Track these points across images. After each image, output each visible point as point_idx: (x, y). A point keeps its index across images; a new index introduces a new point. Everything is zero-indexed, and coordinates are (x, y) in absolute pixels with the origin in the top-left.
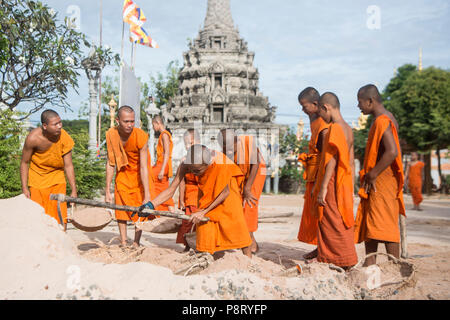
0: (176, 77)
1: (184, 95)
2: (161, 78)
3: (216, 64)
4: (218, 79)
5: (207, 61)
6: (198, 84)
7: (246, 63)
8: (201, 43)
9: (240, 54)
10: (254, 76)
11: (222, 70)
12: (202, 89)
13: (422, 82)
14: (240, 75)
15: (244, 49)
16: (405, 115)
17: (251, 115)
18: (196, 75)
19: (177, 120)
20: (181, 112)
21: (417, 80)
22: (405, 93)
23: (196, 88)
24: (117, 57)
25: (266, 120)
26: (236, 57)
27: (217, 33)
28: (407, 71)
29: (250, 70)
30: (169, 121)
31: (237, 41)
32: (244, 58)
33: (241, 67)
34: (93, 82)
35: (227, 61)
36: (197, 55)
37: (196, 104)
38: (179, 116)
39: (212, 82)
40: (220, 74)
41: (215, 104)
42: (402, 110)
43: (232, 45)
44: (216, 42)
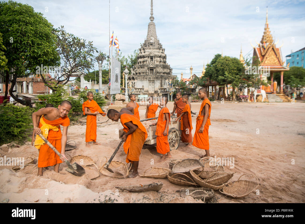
0: (137, 57)
1: (139, 64)
2: (132, 56)
3: (151, 53)
4: (152, 58)
5: (148, 52)
6: (144, 60)
7: (162, 53)
8: (145, 45)
9: (160, 49)
10: (165, 57)
11: (153, 55)
12: (146, 62)
13: (222, 61)
15: (161, 47)
16: (216, 73)
17: (163, 72)
18: (144, 57)
19: (136, 74)
20: (138, 71)
21: (221, 61)
22: (216, 65)
23: (144, 62)
25: (169, 74)
26: (158, 50)
27: (151, 41)
28: (218, 56)
29: (163, 55)
30: (134, 74)
31: (159, 44)
32: (161, 51)
33: (160, 54)
34: (100, 65)
35: (156, 52)
36: (144, 49)
37: (144, 68)
38: (137, 72)
39: (149, 60)
40: (153, 56)
41: (150, 68)
42: (215, 71)
43: (157, 46)
44: (151, 45)
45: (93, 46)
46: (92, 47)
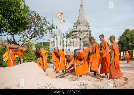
0: (71, 32)
1: (73, 36)
2: (67, 32)
3: (81, 29)
4: (81, 32)
5: (79, 28)
6: (76, 33)
7: (88, 28)
8: (77, 23)
10: (90, 32)
11: (82, 30)
14: (87, 31)
15: (88, 25)
18: (76, 31)
21: (130, 33)
22: (127, 36)
23: (76, 35)
24: (56, 27)
26: (86, 27)
27: (81, 21)
28: (127, 30)
29: (89, 30)
31: (86, 23)
32: (88, 27)
33: (87, 29)
34: (50, 33)
35: (84, 28)
36: (76, 26)
37: (76, 38)
39: (80, 33)
41: (81, 38)
42: (126, 40)
43: (85, 24)
44: (81, 23)
45: (46, 20)
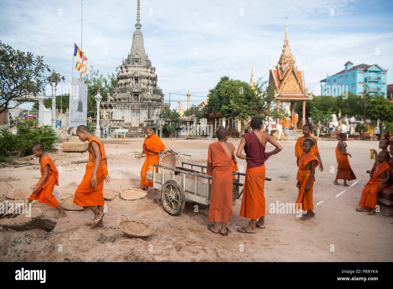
0: (116, 77)
1: (120, 87)
3: (135, 73)
4: (137, 79)
5: (131, 71)
6: (126, 82)
7: (151, 72)
8: (128, 61)
9: (148, 68)
10: (155, 79)
11: (138, 75)
12: (128, 85)
13: (227, 86)
14: (148, 78)
15: (150, 65)
16: (220, 102)
17: (152, 98)
18: (126, 77)
19: (115, 100)
20: (118, 96)
21: (225, 86)
22: (220, 91)
23: (125, 84)
25: (159, 101)
26: (145, 69)
27: (137, 57)
28: (224, 79)
29: (152, 75)
30: (111, 100)
31: (147, 61)
32: (150, 70)
33: (148, 74)
34: (54, 88)
35: (142, 71)
36: (126, 67)
37: (125, 92)
38: (116, 98)
39: (133, 81)
40: (138, 77)
41: (134, 92)
42: (218, 99)
43: (144, 63)
44: (136, 61)
46: (41, 64)
